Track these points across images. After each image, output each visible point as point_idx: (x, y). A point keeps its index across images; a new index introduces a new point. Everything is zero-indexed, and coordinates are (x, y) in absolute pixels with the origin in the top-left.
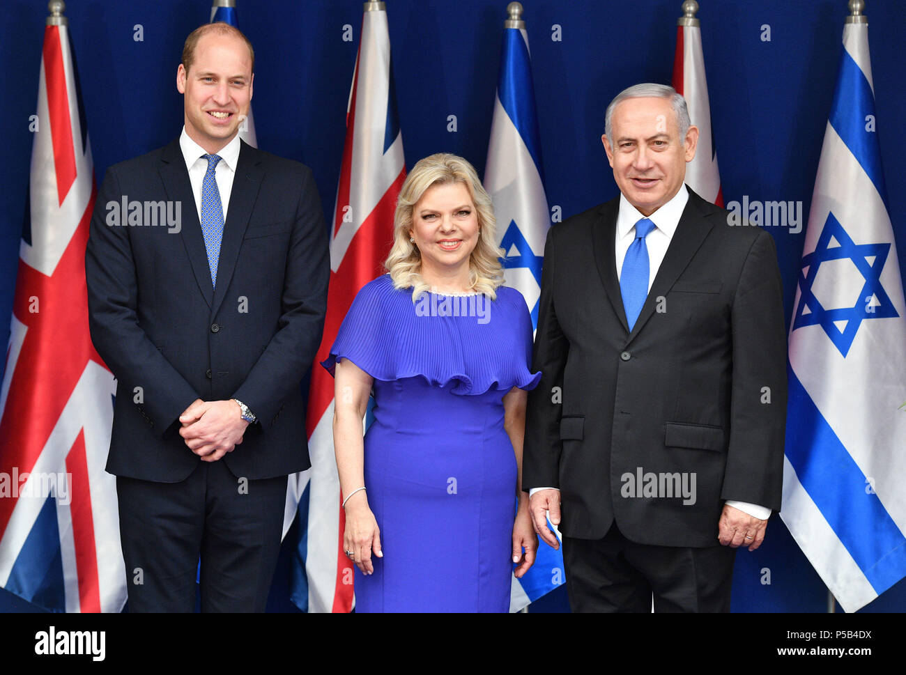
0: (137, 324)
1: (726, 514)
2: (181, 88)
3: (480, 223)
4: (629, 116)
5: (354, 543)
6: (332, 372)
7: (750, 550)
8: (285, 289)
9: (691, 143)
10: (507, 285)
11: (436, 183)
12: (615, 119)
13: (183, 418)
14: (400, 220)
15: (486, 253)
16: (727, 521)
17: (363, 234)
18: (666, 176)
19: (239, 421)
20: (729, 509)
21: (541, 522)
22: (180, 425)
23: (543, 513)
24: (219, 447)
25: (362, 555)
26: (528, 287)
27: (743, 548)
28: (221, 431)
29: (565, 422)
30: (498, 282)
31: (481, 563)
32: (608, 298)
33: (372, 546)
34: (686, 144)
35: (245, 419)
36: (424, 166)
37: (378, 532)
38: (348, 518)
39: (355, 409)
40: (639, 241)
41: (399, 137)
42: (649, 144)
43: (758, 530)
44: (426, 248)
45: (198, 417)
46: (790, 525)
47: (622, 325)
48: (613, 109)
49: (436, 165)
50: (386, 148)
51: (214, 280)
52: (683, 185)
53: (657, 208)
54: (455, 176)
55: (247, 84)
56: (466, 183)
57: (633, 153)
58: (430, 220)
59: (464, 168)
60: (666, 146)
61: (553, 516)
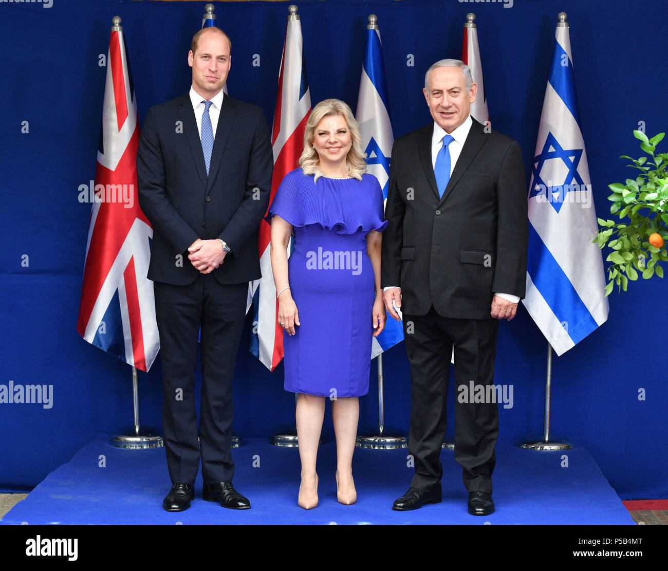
0: (165, 197)
1: (495, 300)
2: (190, 64)
3: (352, 138)
4: (438, 77)
5: (284, 318)
6: (270, 223)
7: (508, 320)
8: (247, 177)
9: (473, 92)
10: (369, 172)
11: (326, 115)
12: (430, 79)
13: (190, 249)
14: (307, 136)
15: (356, 155)
16: (496, 305)
17: (288, 146)
18: (459, 111)
19: (221, 251)
20: (496, 297)
21: (390, 306)
22: (189, 253)
23: (391, 301)
24: (210, 266)
25: (289, 324)
26: (381, 175)
27: (505, 319)
28: (211, 257)
29: (404, 250)
30: (363, 172)
31: (353, 329)
32: (428, 180)
33: (294, 320)
34: (471, 93)
35: (225, 250)
36: (321, 106)
37: (297, 312)
38: (280, 304)
39: (282, 243)
40: (445, 147)
41: (308, 90)
42: (449, 93)
43: (512, 309)
44: (321, 152)
45: (198, 249)
46: (527, 307)
47: (435, 194)
48: (429, 73)
49: (327, 105)
50: (301, 97)
51: (208, 172)
52: (469, 116)
53: (455, 129)
54: (338, 111)
55: (227, 60)
56: (344, 115)
57: (441, 98)
58: (323, 136)
59: (344, 107)
60: (459, 94)
61: (397, 303)
